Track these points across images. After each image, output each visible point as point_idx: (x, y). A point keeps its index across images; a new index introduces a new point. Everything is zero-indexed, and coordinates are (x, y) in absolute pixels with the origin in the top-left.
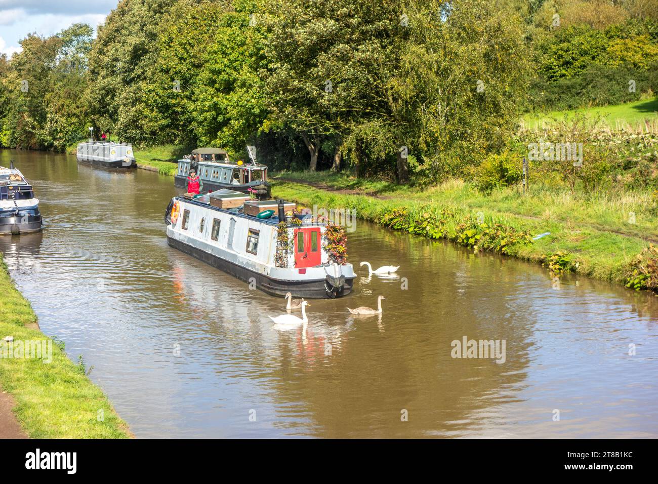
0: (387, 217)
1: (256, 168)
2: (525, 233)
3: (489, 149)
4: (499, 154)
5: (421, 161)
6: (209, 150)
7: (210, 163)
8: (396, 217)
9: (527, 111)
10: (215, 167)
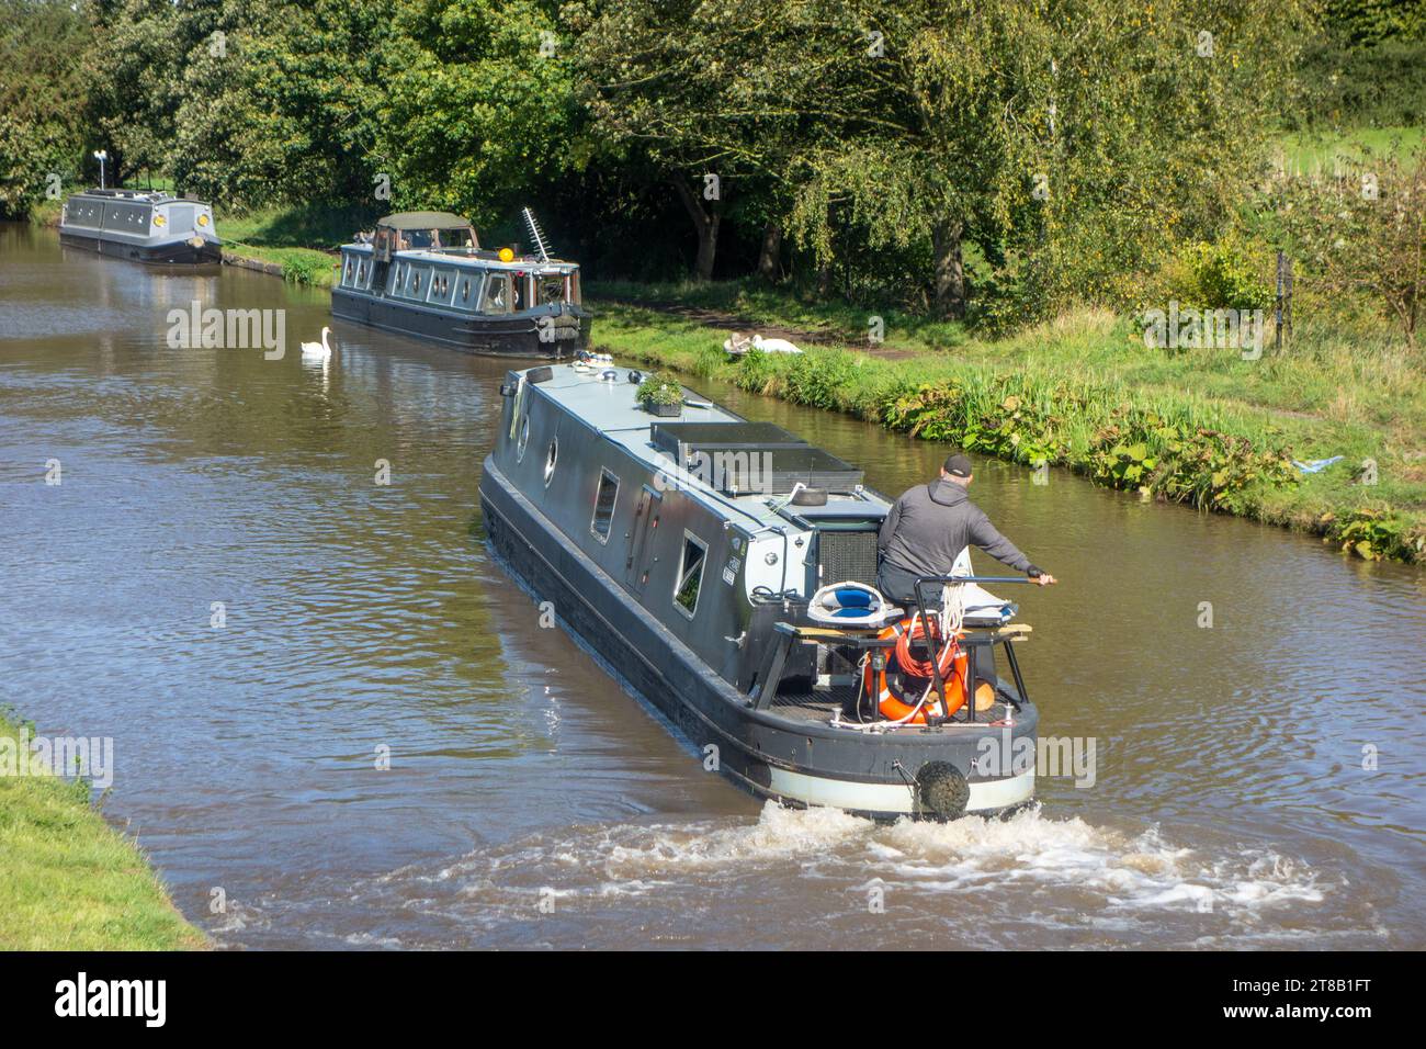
0: (904, 406)
1: (550, 267)
2: (1279, 454)
3: (1187, 228)
4: (1211, 240)
5: (995, 259)
6: (422, 219)
7: (424, 254)
8: (927, 407)
9: (1292, 127)
10: (440, 266)
